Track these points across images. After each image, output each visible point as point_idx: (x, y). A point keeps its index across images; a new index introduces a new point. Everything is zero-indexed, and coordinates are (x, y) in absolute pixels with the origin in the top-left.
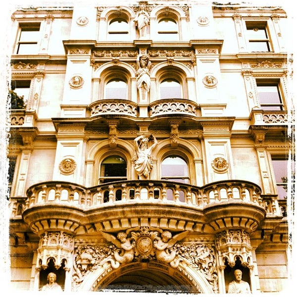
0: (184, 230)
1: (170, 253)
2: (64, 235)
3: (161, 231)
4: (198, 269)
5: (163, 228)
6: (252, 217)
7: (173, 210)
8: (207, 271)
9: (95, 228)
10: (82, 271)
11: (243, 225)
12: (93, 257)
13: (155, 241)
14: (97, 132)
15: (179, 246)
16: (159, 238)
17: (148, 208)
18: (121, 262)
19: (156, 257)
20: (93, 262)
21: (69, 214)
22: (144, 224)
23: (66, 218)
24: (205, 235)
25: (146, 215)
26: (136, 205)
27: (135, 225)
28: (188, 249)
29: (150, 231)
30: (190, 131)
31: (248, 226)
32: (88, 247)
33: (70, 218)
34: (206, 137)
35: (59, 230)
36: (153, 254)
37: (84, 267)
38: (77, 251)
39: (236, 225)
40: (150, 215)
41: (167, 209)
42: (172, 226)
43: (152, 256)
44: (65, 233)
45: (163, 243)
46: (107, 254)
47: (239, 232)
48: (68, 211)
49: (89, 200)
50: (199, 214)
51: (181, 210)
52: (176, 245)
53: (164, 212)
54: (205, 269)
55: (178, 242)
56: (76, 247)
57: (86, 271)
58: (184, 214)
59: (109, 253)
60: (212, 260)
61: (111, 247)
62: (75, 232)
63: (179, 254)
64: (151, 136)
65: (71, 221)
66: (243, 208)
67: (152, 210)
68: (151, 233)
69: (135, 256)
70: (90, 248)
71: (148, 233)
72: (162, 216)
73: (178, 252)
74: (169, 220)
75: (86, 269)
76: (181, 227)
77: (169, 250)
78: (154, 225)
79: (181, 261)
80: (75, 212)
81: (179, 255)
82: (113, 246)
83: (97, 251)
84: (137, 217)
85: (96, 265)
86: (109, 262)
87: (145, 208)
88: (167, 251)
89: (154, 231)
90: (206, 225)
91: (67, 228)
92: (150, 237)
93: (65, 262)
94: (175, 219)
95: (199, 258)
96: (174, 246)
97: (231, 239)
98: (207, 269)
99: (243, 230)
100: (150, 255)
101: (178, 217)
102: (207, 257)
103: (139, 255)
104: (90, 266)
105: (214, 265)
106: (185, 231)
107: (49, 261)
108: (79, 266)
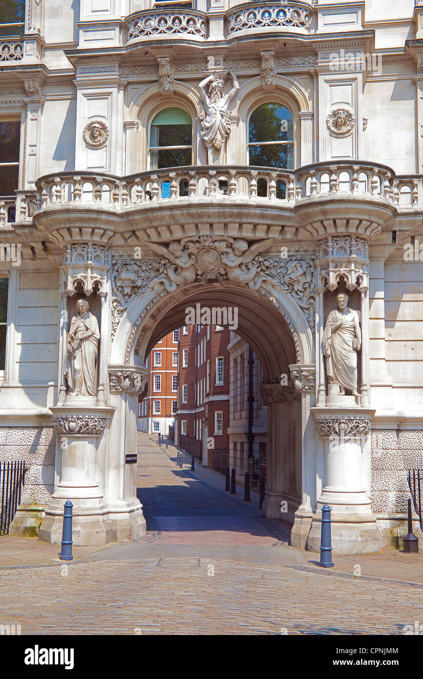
0: (266, 237)
1: (248, 269)
2: (94, 248)
3: (232, 241)
4: (289, 291)
5: (235, 237)
6: (367, 218)
7: (245, 211)
8: (301, 294)
9: (137, 237)
10: (124, 295)
11: (352, 230)
12: (139, 277)
13: (222, 254)
14: (139, 69)
15: (261, 259)
16: (229, 250)
17: (207, 210)
18: (179, 284)
19: (227, 276)
20: (139, 284)
21: (96, 220)
22: (205, 231)
23: (93, 225)
24: (301, 243)
25: (205, 220)
26: (190, 206)
27: (192, 233)
28: (276, 264)
29: (214, 242)
30: (296, 60)
31: (361, 231)
32: (132, 262)
33: (98, 226)
34: (321, 71)
35: (85, 242)
36: (223, 272)
37: (127, 290)
38: (116, 268)
39: (341, 230)
40: (211, 220)
41: (235, 210)
42: (248, 234)
43: (222, 275)
44: (96, 245)
45: (235, 258)
46: (158, 271)
47: (347, 240)
48: (94, 216)
49: (124, 197)
50: (288, 214)
51: (258, 211)
52: (256, 259)
53: (231, 215)
54: (299, 292)
55: (260, 254)
56: (114, 262)
57: (130, 296)
58: (263, 216)
59: (161, 271)
60: (309, 279)
61: (163, 262)
62: (110, 242)
63: (262, 270)
64: (229, 74)
65: (100, 228)
66: (350, 206)
67: (214, 213)
68: (216, 244)
69: (197, 275)
70: (135, 264)
71: (212, 244)
72: (229, 220)
73: (260, 269)
74: (241, 225)
75: (129, 293)
76: (260, 234)
77: (247, 266)
78: (218, 232)
79: (264, 281)
80: (104, 217)
81: (261, 273)
82: (166, 261)
83: (144, 268)
84: (193, 223)
85: (144, 287)
86: (162, 283)
87: (204, 210)
88: (243, 267)
89: (221, 241)
90: (301, 230)
91: (96, 238)
92: (215, 249)
93: (99, 285)
94: (250, 223)
95: (289, 277)
96: (253, 260)
97: (335, 250)
98: (301, 292)
99: (354, 237)
100: (219, 273)
101: (256, 221)
102: (301, 275)
103: (203, 273)
104: (135, 288)
105: (312, 286)
106: (268, 239)
107: (76, 284)
108: (120, 289)
